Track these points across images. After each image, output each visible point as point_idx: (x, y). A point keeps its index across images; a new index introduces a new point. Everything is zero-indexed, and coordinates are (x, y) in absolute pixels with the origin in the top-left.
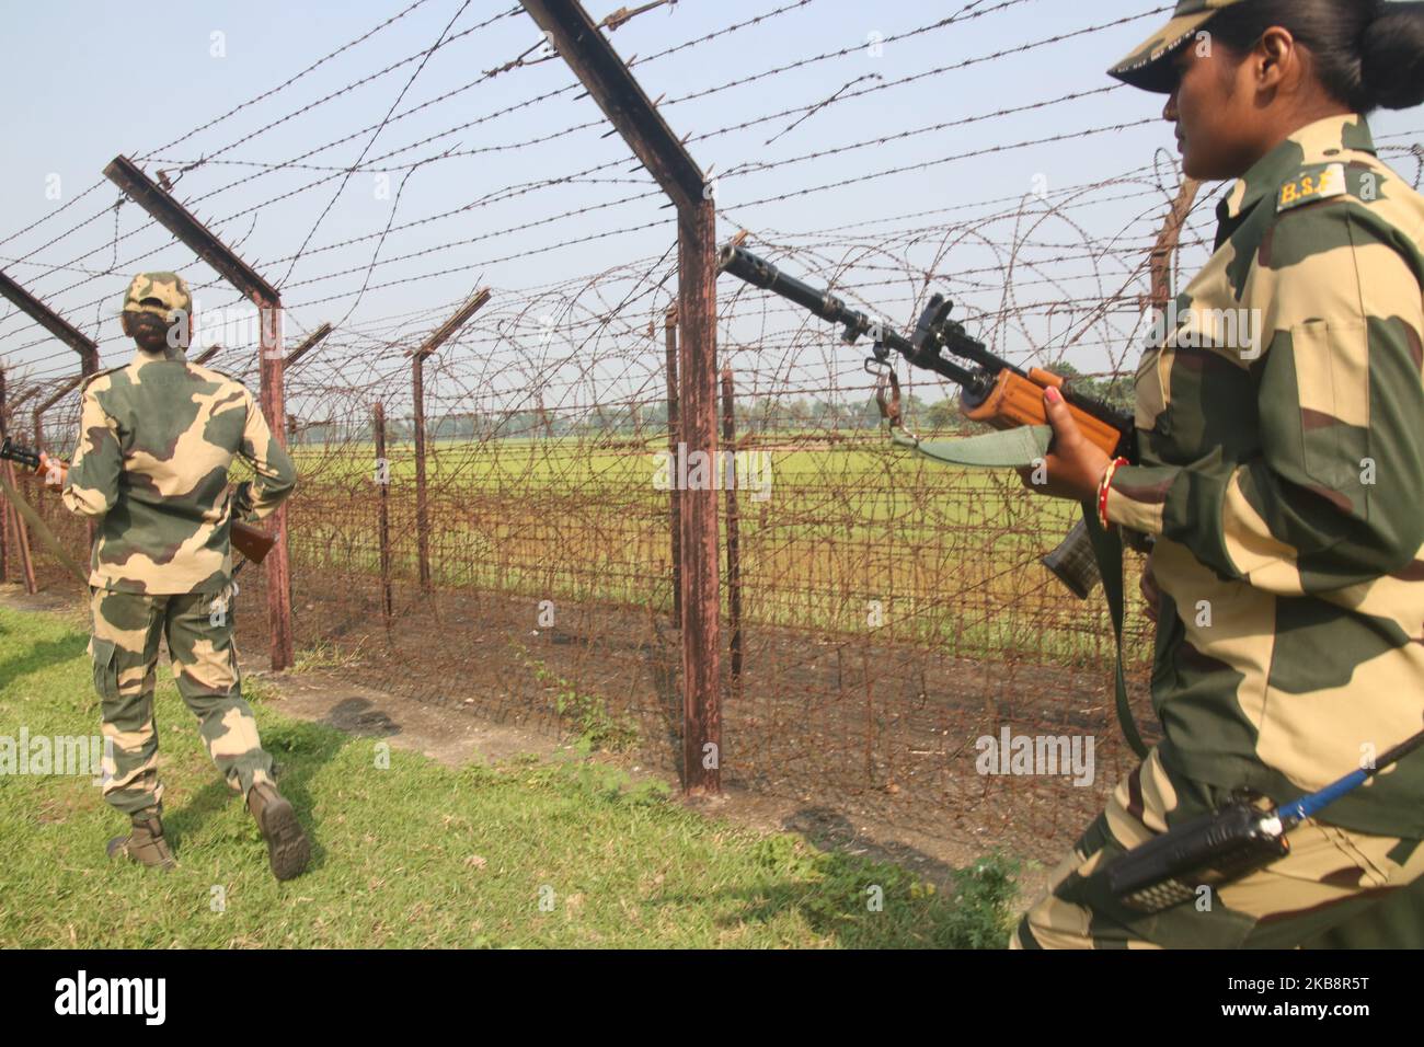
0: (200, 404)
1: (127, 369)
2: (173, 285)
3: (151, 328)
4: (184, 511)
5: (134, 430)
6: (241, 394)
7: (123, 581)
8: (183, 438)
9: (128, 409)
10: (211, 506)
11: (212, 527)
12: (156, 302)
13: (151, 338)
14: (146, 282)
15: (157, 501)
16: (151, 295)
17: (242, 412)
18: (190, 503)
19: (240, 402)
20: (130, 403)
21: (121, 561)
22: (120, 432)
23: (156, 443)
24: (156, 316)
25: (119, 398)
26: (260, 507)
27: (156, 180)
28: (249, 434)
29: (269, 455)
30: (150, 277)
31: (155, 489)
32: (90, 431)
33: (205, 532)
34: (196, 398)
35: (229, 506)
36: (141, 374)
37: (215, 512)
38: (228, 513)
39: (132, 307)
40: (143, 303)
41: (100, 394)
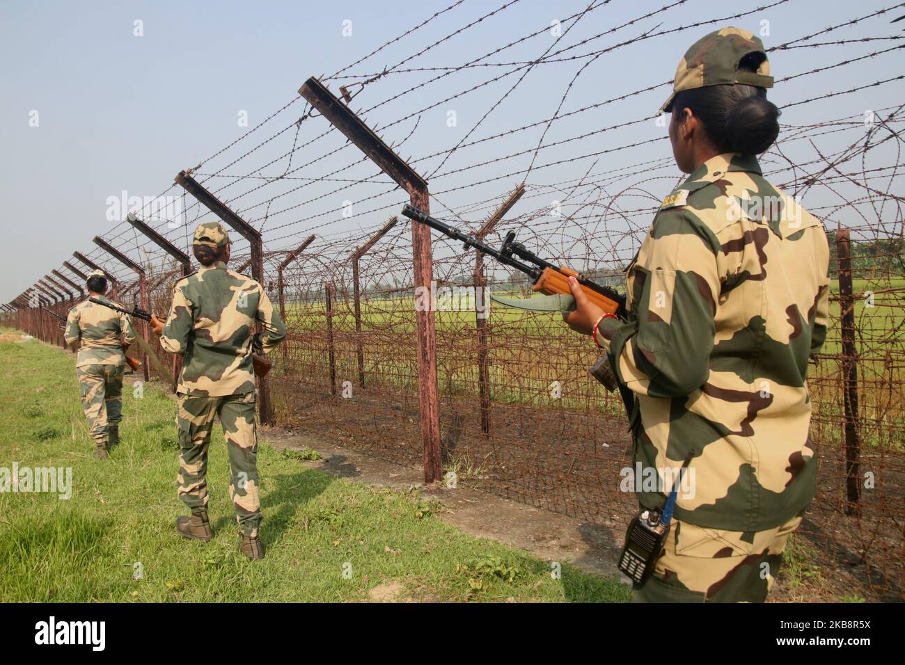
0: (234, 291)
1: (196, 274)
2: (216, 229)
3: (204, 253)
4: (225, 350)
5: (200, 306)
6: (256, 286)
7: (196, 390)
8: (225, 310)
9: (198, 295)
10: (240, 347)
11: (242, 358)
12: (207, 239)
13: (205, 258)
14: (203, 228)
15: (210, 345)
16: (204, 235)
17: (257, 296)
18: (229, 345)
19: (256, 290)
20: (199, 292)
21: (194, 380)
22: (193, 308)
23: (212, 313)
24: (208, 246)
25: (193, 289)
26: (266, 347)
27: (338, 94)
28: (261, 308)
29: (273, 320)
30: (205, 226)
31: (210, 338)
32: (176, 308)
33: (238, 361)
34: (232, 288)
35: (251, 347)
36: (203, 276)
37: (243, 350)
38: (250, 351)
39: (197, 242)
40: (200, 240)
41: (183, 288)
